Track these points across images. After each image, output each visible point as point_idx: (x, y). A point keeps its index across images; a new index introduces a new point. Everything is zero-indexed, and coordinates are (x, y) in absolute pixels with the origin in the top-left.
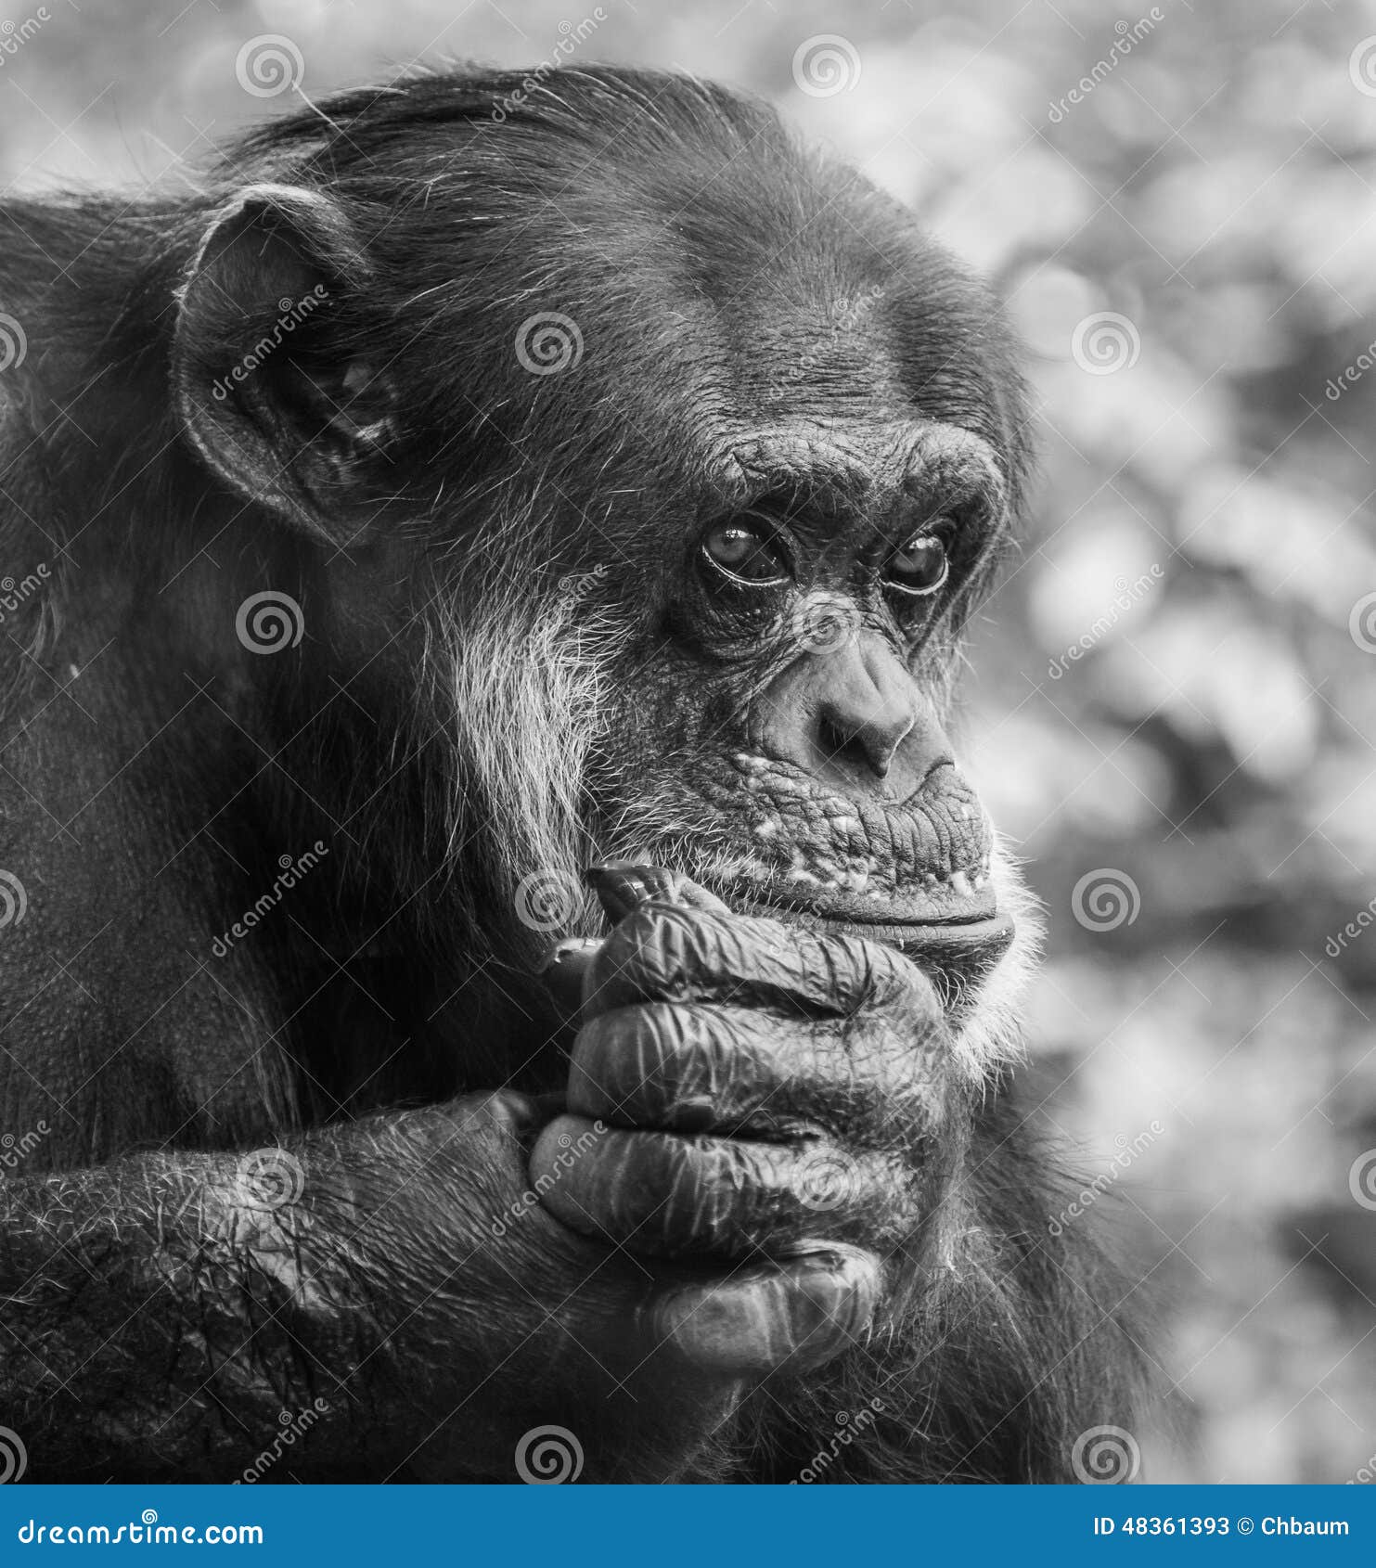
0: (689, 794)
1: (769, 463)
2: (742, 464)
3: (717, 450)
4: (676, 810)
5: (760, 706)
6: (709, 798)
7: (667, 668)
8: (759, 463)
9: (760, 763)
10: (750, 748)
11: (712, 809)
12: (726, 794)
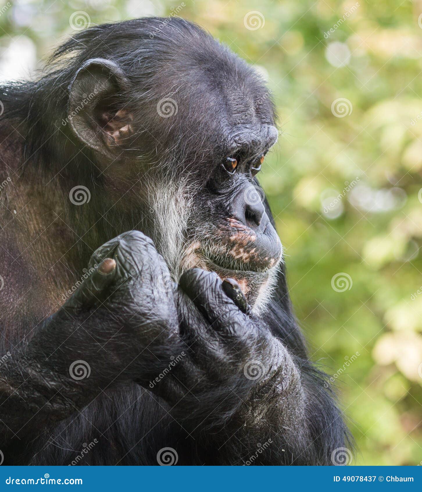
0: (213, 226)
1: (243, 141)
2: (236, 142)
3: (229, 139)
4: (209, 231)
5: (232, 205)
6: (219, 227)
7: (204, 195)
8: (240, 142)
9: (234, 220)
10: (230, 216)
11: (219, 231)
12: (224, 226)
